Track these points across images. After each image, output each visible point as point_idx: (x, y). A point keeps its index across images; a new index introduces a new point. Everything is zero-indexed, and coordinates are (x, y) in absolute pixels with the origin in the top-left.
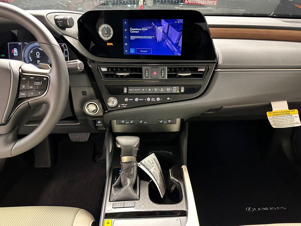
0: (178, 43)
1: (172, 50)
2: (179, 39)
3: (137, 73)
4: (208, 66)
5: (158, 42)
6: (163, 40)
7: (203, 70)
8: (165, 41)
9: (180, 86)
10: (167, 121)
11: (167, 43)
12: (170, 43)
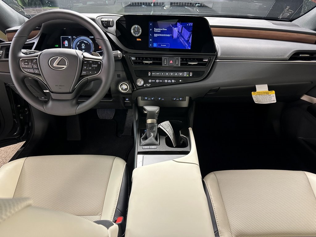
0: (189, 40)
1: (184, 45)
2: (189, 37)
3: (158, 62)
4: (210, 57)
5: (174, 39)
6: (178, 38)
7: (207, 60)
8: (179, 38)
9: (190, 71)
10: (179, 99)
11: (181, 40)
12: (183, 39)
